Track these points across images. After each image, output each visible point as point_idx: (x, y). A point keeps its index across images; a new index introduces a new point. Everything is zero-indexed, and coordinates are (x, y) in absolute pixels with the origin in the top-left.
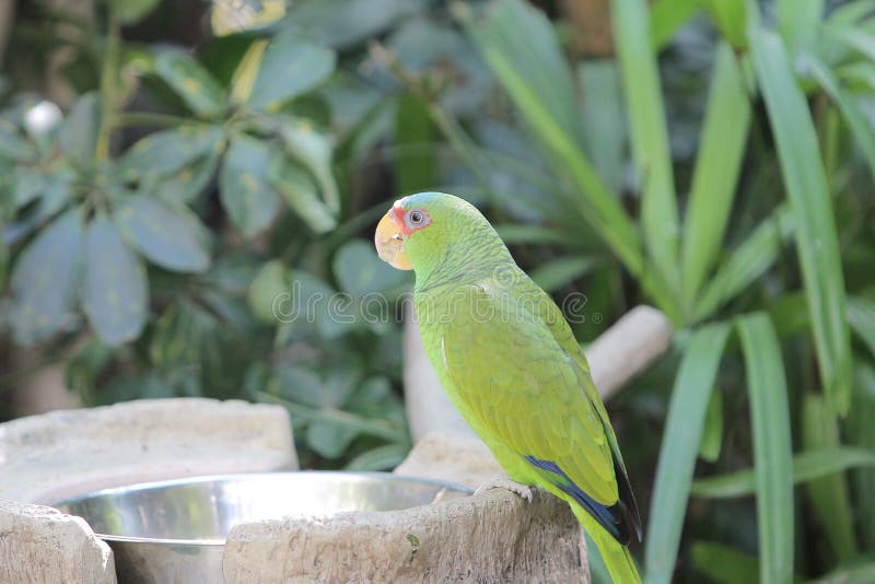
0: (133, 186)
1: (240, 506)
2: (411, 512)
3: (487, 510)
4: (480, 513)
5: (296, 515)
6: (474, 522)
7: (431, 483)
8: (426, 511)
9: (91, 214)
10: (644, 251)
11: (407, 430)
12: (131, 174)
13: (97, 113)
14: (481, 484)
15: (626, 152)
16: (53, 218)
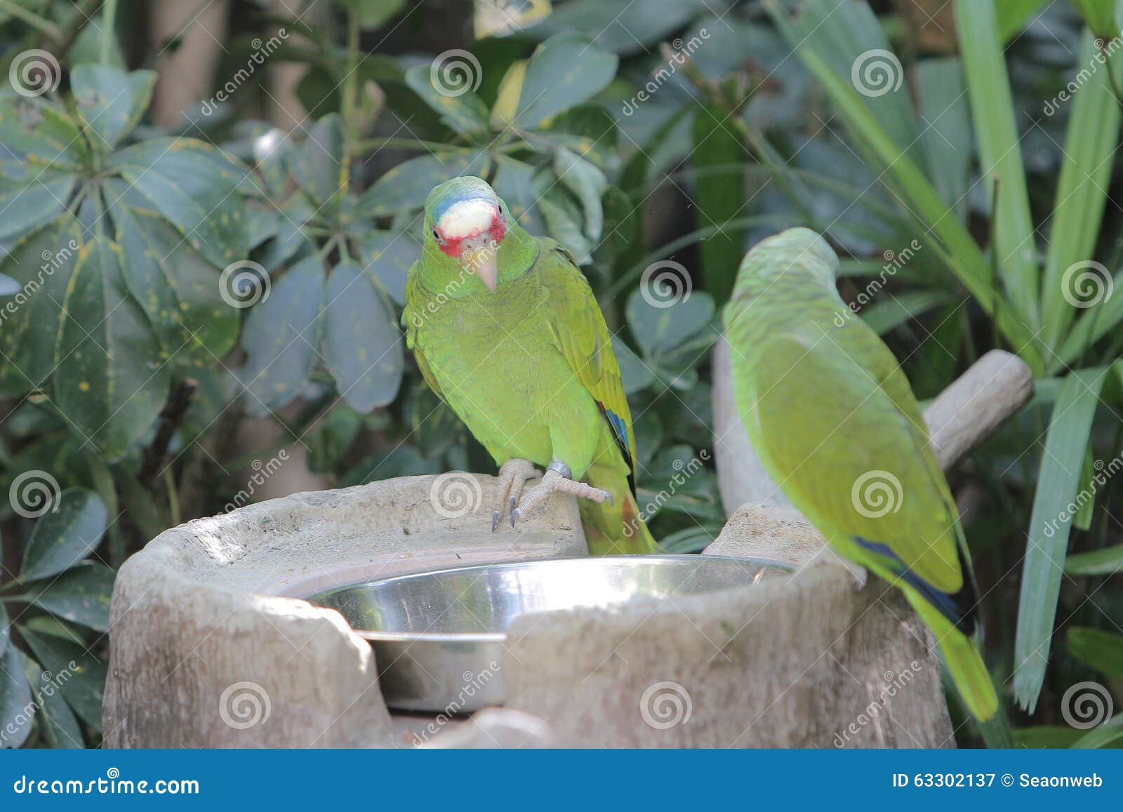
0: (383, 224)
1: (521, 595)
2: (723, 595)
3: (814, 590)
4: (806, 594)
5: (589, 603)
6: (798, 605)
7: (747, 563)
8: (741, 593)
9: (333, 259)
10: (998, 283)
11: (719, 505)
12: (381, 211)
13: (337, 138)
14: (806, 561)
15: (974, 166)
16: (290, 263)
